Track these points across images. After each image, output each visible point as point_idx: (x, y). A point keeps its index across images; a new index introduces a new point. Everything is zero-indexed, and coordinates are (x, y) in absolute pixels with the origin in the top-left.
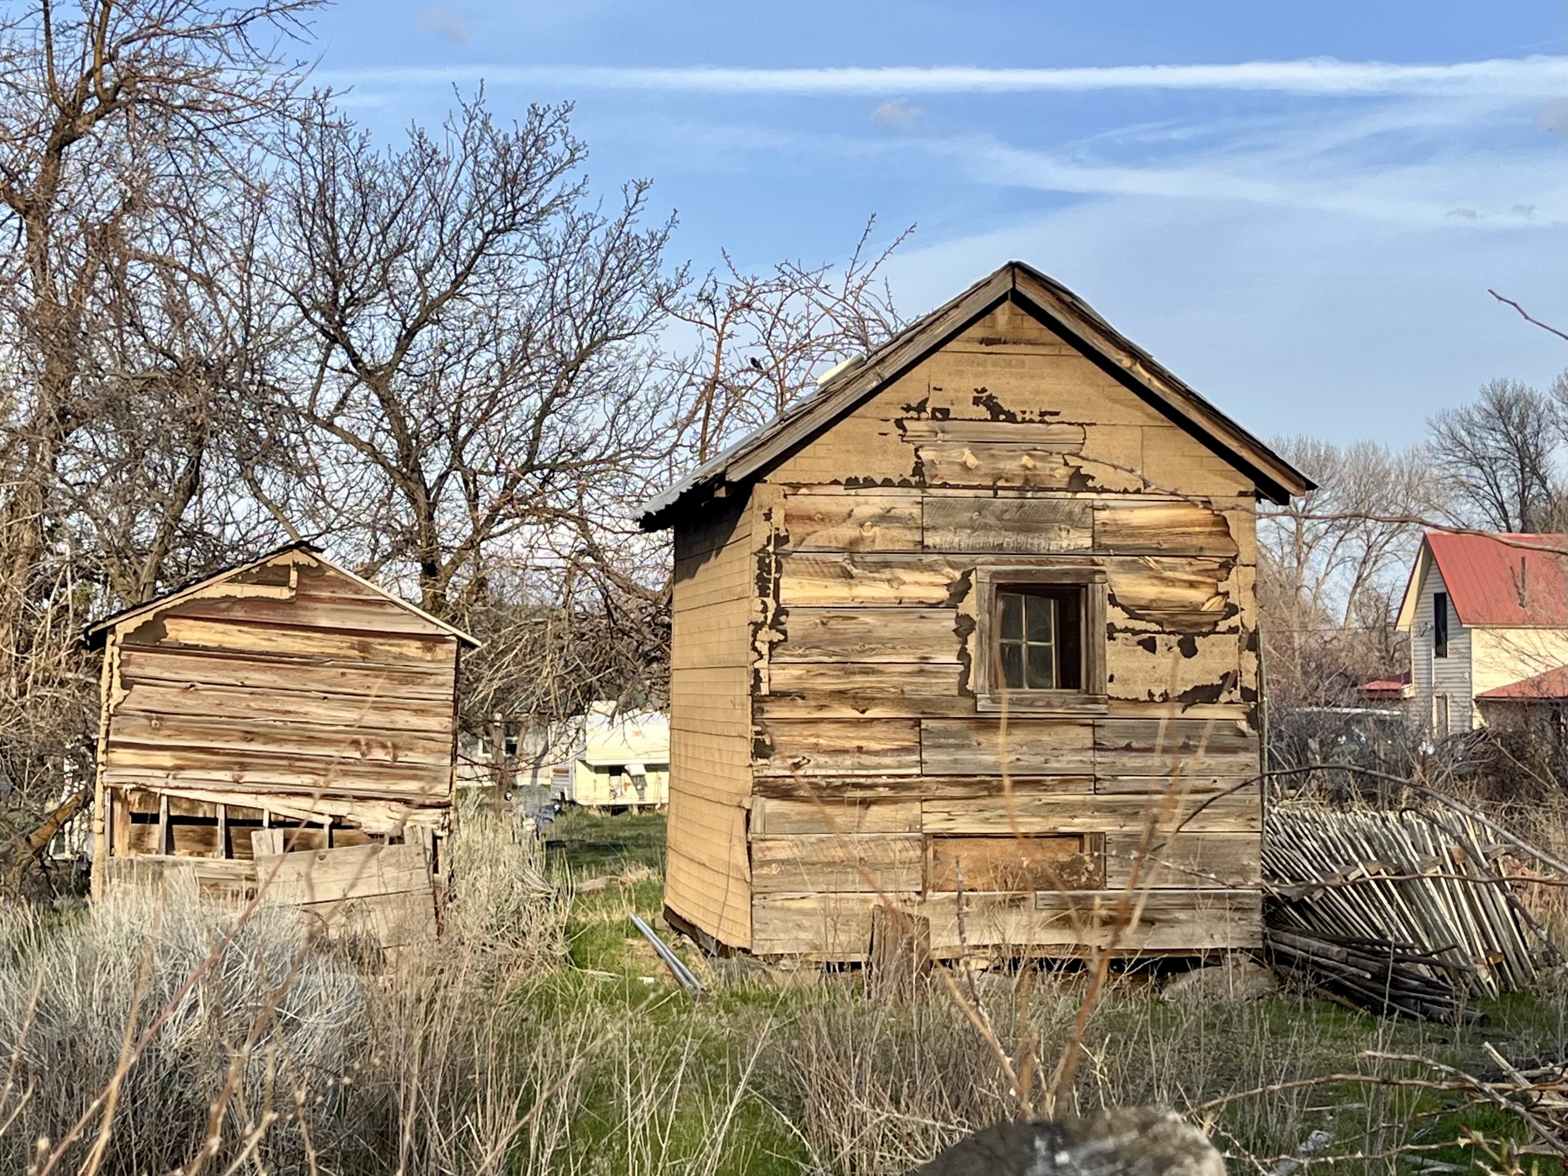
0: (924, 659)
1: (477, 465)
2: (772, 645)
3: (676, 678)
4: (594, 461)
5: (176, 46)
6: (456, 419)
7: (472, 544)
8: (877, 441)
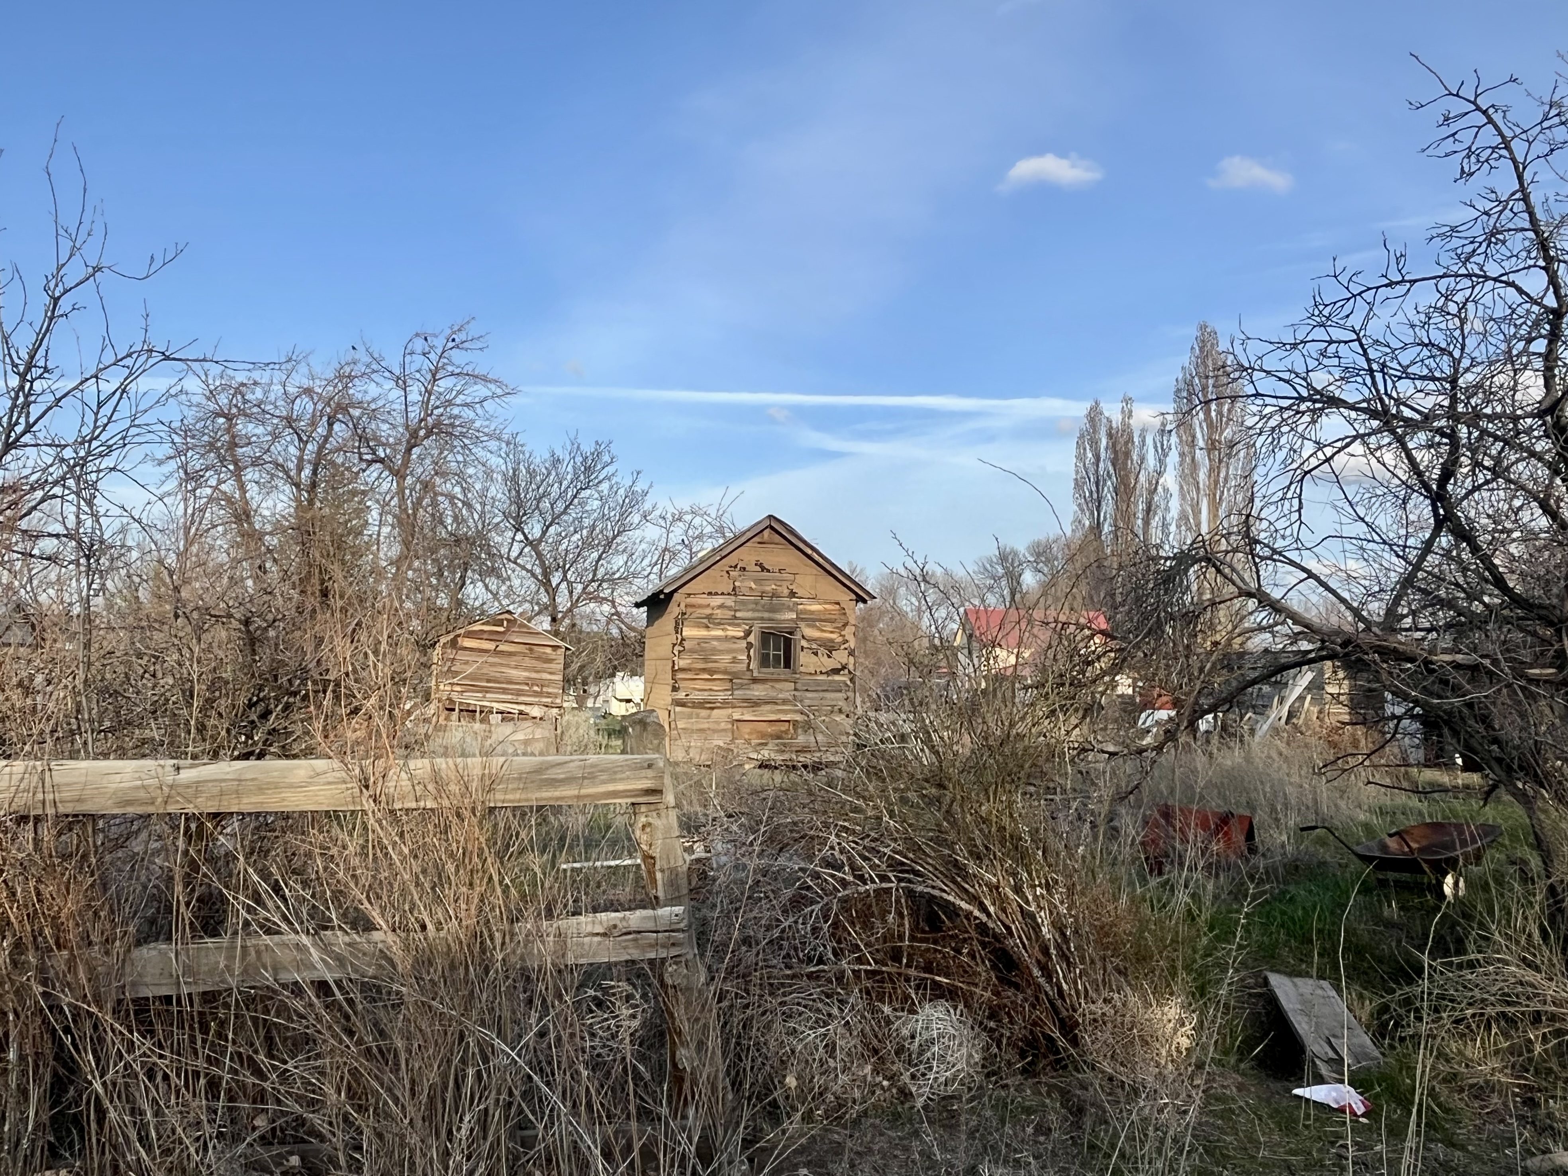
0: (734, 658)
1: (573, 579)
2: (680, 652)
3: (646, 663)
4: (619, 579)
5: (456, 411)
6: (565, 560)
7: (570, 610)
8: (719, 579)
